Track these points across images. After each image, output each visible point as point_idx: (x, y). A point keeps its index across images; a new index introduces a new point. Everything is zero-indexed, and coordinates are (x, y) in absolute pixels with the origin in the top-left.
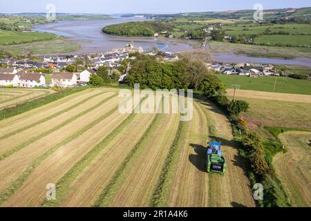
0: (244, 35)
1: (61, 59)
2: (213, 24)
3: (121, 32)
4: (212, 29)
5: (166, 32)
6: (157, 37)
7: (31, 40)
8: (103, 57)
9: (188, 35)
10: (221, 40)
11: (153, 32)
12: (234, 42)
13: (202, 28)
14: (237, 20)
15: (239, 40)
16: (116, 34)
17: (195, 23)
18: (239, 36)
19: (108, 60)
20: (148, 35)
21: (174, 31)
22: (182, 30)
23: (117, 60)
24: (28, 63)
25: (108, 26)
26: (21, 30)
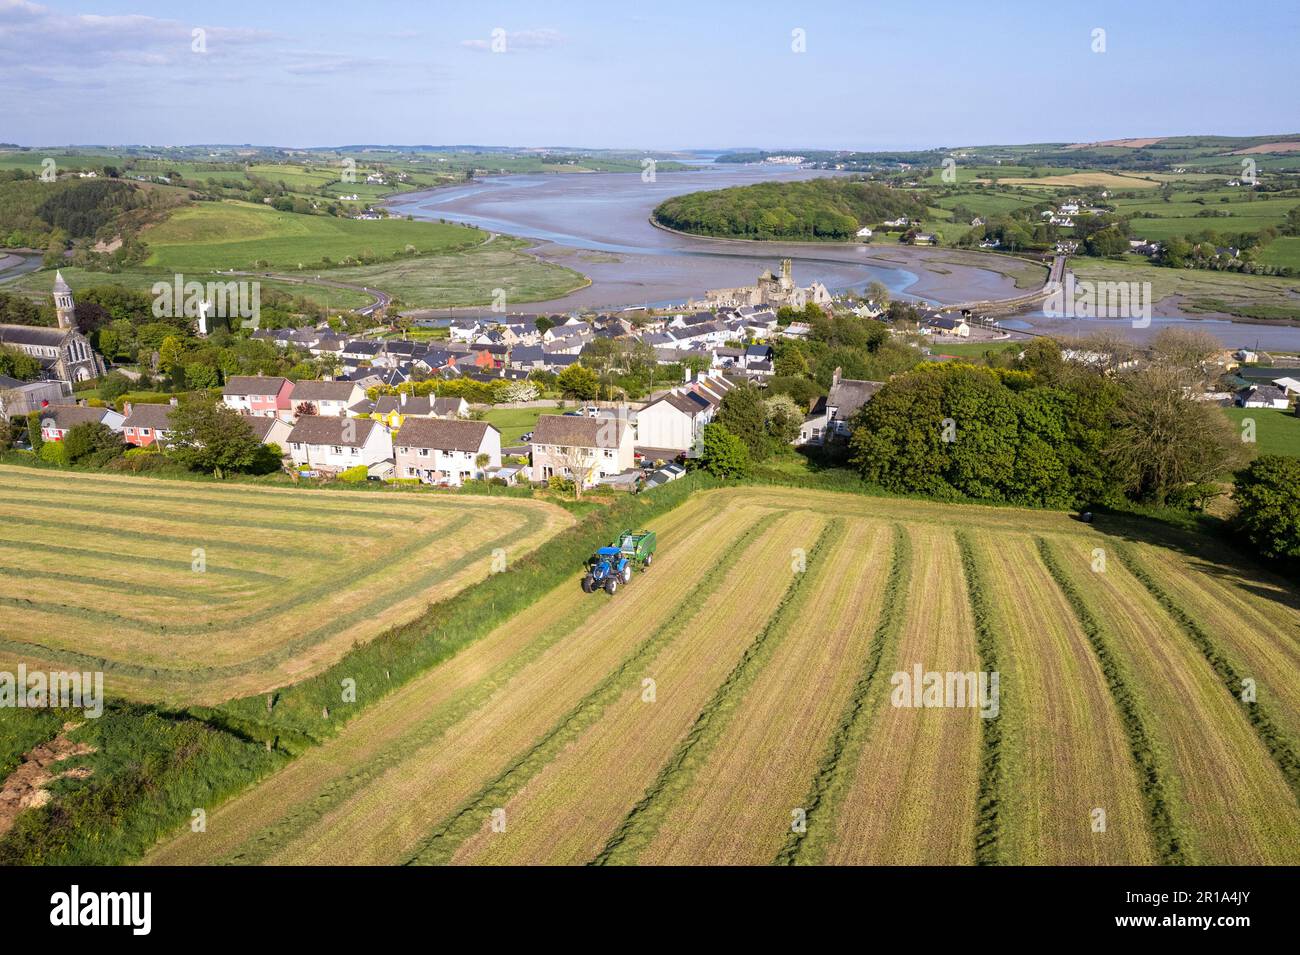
0: (1206, 236)
1: (517, 331)
2: (1074, 192)
3: (731, 221)
4: (1074, 210)
5: (899, 222)
6: (868, 240)
7: (389, 253)
8: (679, 322)
9: (988, 236)
10: (1117, 254)
11: (853, 221)
12: (1171, 265)
13: (1040, 208)
14: (1165, 177)
15: (1189, 256)
16: (712, 229)
17: (1006, 188)
18: (1188, 238)
19: (702, 338)
20: (836, 235)
21: (931, 219)
22: (962, 215)
23: (735, 335)
24: (392, 348)
25: (676, 200)
26: (351, 211)
